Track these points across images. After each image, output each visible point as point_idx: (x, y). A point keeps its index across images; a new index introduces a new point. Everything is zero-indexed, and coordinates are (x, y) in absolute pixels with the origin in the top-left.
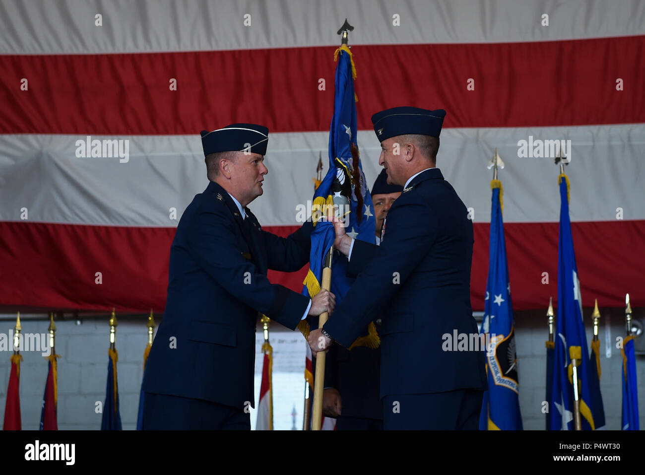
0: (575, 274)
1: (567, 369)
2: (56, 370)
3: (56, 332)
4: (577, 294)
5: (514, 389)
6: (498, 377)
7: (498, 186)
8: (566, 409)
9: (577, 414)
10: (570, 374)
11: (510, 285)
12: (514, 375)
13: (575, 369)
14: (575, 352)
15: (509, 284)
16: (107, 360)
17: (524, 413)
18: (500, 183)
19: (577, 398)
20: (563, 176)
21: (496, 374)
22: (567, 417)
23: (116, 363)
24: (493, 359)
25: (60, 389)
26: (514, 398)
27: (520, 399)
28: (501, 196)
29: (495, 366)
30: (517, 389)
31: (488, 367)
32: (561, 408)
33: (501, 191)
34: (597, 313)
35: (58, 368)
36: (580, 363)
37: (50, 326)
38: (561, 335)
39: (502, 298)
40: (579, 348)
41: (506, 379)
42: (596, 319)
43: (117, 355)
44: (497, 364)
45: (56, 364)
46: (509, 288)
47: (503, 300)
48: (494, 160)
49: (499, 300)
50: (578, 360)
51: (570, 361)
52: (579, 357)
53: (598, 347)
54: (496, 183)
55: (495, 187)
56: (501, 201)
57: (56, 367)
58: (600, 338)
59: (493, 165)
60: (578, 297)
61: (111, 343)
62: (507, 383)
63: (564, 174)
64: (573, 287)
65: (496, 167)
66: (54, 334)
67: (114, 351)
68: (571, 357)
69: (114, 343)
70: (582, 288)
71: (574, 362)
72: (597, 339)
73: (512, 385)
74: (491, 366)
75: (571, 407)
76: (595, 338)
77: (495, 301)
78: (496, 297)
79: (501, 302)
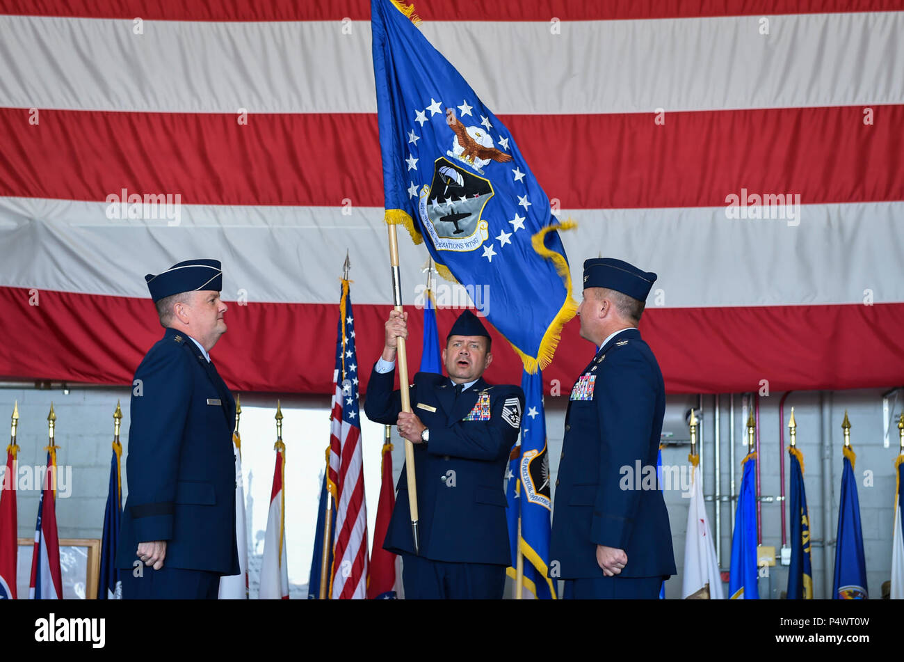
5: (548, 506)
6: (531, 494)
12: (547, 492)
21: (529, 491)
23: (120, 458)
24: (527, 475)
29: (529, 482)
39: (536, 410)
41: (539, 496)
43: (121, 448)
44: (531, 480)
45: (55, 456)
46: (543, 401)
47: (537, 413)
49: (533, 413)
62: (540, 500)
66: (53, 423)
73: (545, 502)
74: (524, 482)
77: (529, 415)
78: (530, 409)
79: (536, 415)
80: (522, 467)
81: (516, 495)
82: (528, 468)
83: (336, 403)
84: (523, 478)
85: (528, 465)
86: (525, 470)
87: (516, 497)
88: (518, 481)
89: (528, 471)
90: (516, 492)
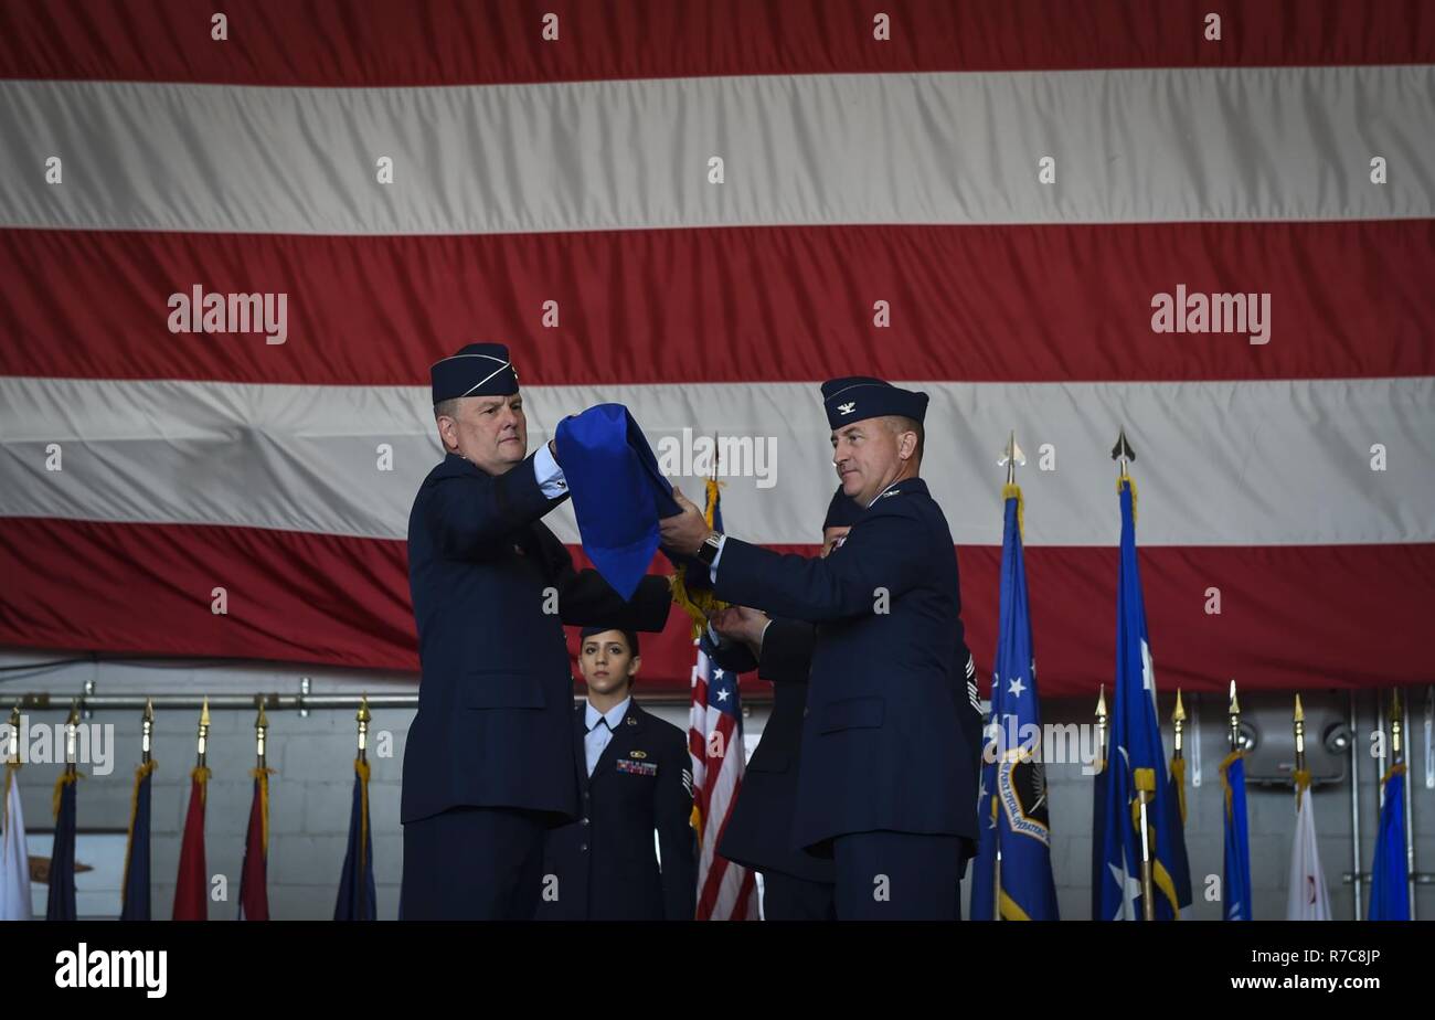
0: (1145, 646)
1: (1131, 807)
2: (267, 794)
3: (267, 730)
4: (1148, 680)
5: (1043, 839)
6: (1017, 819)
7: (1015, 495)
8: (1131, 875)
9: (1147, 884)
10: (1135, 816)
11: (1036, 662)
12: (1042, 816)
13: (1143, 807)
14: (1144, 778)
15: (1034, 661)
16: (353, 778)
17: (1058, 879)
18: (1018, 490)
19: (1146, 858)
20: (1125, 479)
21: (1013, 813)
22: (1131, 888)
23: (366, 785)
24: (1008, 788)
25: (271, 826)
26: (1042, 852)
27: (1053, 856)
28: (1019, 510)
29: (1012, 799)
30: (1048, 839)
31: (1000, 803)
32: (1121, 875)
33: (1020, 504)
34: (1180, 711)
35: (269, 791)
36: (1152, 796)
37: (258, 720)
38: (1121, 749)
39: (1022, 684)
40: (1151, 771)
41: (1030, 822)
42: (1178, 723)
43: (369, 769)
44: (1015, 796)
45: (267, 783)
46: (1033, 668)
47: (1023, 688)
48: (1010, 451)
49: (1017, 687)
50: (1148, 793)
51: (1136, 795)
52: (1151, 786)
53: (1183, 768)
54: (1012, 491)
55: (1010, 496)
56: (1020, 519)
57: (267, 789)
58: (1184, 754)
59: (1007, 459)
60: (1151, 684)
61: (359, 750)
62: (1032, 828)
63: (1127, 475)
64: (1143, 667)
65: (1011, 462)
66: (264, 733)
67: (365, 763)
68: (1138, 788)
69: (364, 750)
70: (1157, 668)
71: (1142, 794)
72: (1181, 757)
73: (1040, 832)
74: (1004, 800)
75: (1137, 872)
76: (1178, 754)
77: (1010, 690)
78: (1012, 682)
79: (1021, 692)
80: (1000, 775)
81: (991, 823)
82: (1010, 777)
83: (699, 679)
84: (1002, 793)
85: (1010, 772)
86: (1006, 780)
87: (991, 827)
88: (995, 800)
89: (1010, 782)
90: (992, 819)
